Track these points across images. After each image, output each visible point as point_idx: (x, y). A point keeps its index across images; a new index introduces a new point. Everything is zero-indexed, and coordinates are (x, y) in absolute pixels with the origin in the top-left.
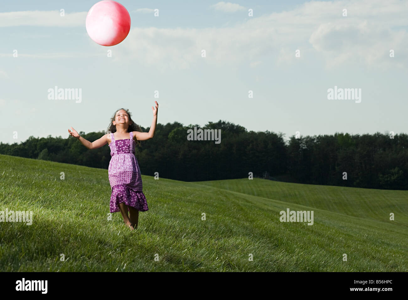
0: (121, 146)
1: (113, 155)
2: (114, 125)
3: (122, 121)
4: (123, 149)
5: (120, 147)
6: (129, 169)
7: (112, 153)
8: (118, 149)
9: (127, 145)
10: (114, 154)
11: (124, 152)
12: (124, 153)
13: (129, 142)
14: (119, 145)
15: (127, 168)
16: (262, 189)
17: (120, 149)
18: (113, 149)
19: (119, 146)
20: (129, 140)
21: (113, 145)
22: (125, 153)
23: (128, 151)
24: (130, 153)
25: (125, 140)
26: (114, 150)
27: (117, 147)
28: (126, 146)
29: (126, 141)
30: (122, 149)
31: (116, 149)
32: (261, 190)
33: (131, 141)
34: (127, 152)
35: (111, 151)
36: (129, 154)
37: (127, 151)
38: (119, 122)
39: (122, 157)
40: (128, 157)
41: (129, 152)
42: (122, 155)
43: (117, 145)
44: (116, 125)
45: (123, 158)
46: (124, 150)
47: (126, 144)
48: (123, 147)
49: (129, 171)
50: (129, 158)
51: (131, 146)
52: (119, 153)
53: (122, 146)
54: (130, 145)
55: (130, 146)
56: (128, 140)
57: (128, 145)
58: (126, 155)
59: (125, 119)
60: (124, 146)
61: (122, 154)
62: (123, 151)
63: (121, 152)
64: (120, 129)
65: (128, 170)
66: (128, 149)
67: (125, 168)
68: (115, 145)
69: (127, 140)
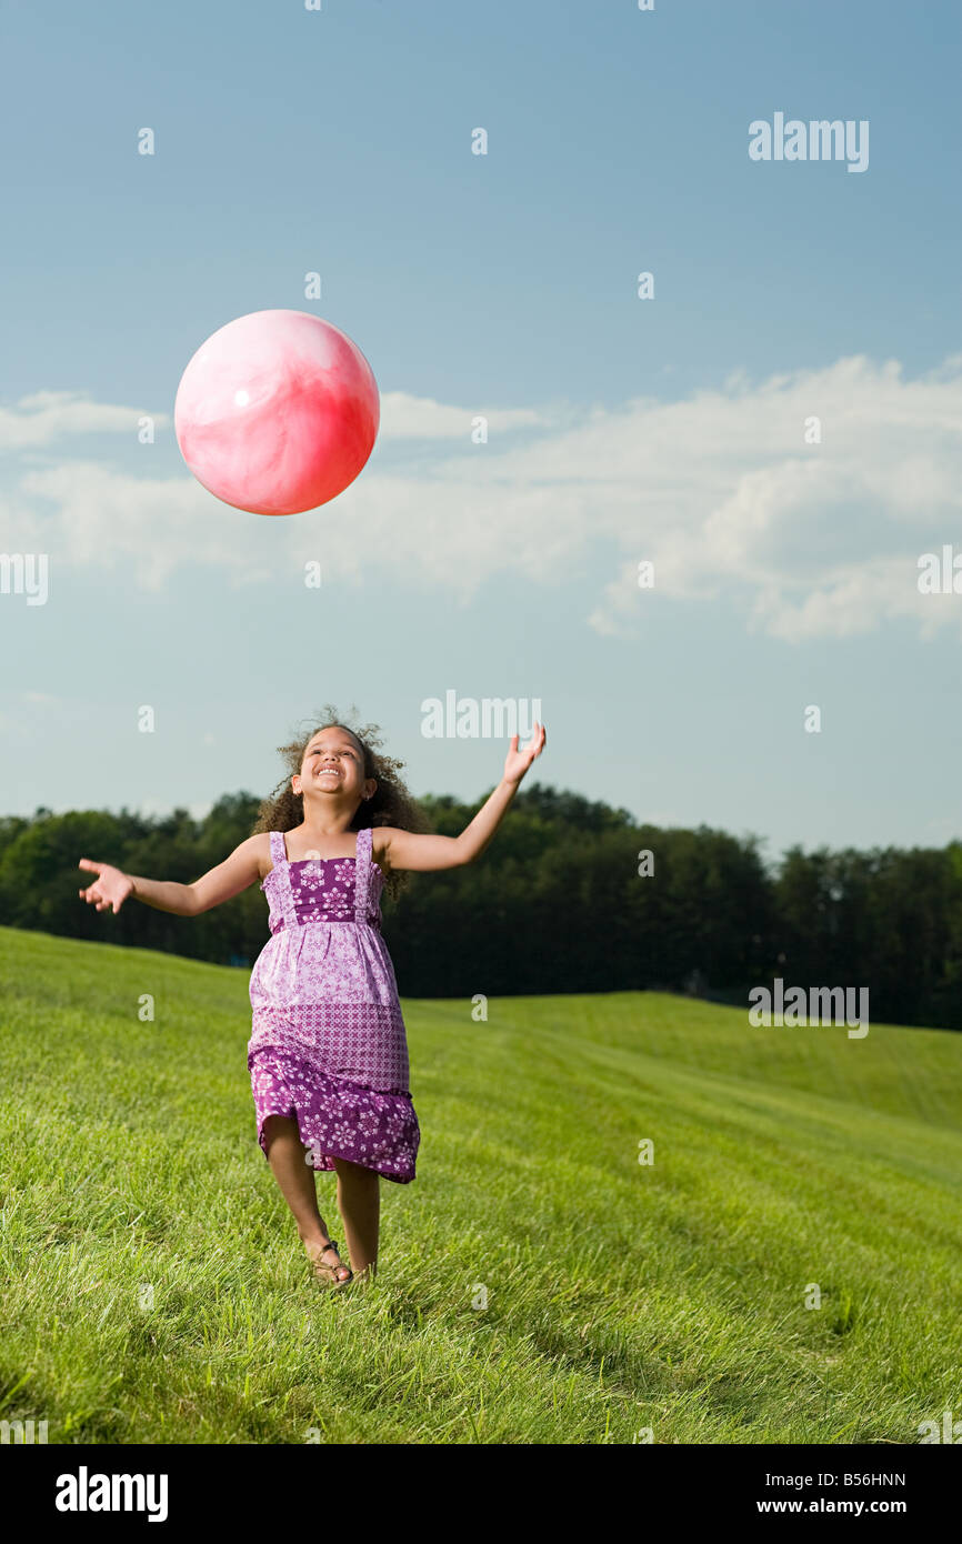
0: (313, 888)
1: (277, 929)
2: (295, 792)
3: (325, 782)
4: (324, 902)
5: (311, 894)
6: (349, 995)
7: (274, 916)
8: (300, 902)
9: (341, 886)
10: (281, 922)
11: (326, 917)
12: (327, 921)
13: (349, 873)
14: (304, 883)
15: (338, 988)
16: (681, 1034)
17: (312, 900)
18: (280, 901)
19: (304, 888)
20: (353, 861)
21: (279, 882)
22: (332, 919)
23: (347, 912)
24: (353, 920)
25: (332, 863)
26: (284, 904)
27: (299, 891)
28: (335, 890)
29: (337, 867)
30: (321, 902)
31: (292, 903)
32: (674, 1038)
33: (362, 868)
34: (340, 915)
35: (272, 911)
36: (351, 924)
37: (340, 910)
38: (315, 783)
39: (319, 936)
40: (346, 940)
41: (350, 918)
42: (317, 929)
43: (295, 883)
44: (302, 794)
45: (322, 943)
46: (326, 906)
47: (337, 879)
48: (325, 895)
49: (346, 1006)
50: (349, 946)
51: (362, 891)
52: (305, 918)
53: (321, 890)
54: (353, 885)
55: (357, 892)
56: (347, 862)
57: (348, 885)
58: (337, 930)
59: (340, 771)
60: (327, 888)
61: (318, 925)
62: (323, 911)
63: (314, 913)
64: (318, 815)
65: (345, 1000)
66: (346, 902)
67: (333, 990)
68: (288, 883)
69: (341, 861)
